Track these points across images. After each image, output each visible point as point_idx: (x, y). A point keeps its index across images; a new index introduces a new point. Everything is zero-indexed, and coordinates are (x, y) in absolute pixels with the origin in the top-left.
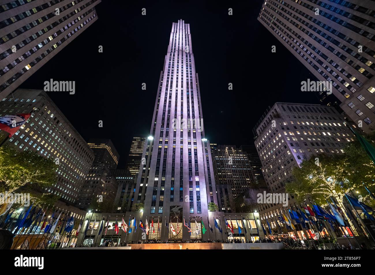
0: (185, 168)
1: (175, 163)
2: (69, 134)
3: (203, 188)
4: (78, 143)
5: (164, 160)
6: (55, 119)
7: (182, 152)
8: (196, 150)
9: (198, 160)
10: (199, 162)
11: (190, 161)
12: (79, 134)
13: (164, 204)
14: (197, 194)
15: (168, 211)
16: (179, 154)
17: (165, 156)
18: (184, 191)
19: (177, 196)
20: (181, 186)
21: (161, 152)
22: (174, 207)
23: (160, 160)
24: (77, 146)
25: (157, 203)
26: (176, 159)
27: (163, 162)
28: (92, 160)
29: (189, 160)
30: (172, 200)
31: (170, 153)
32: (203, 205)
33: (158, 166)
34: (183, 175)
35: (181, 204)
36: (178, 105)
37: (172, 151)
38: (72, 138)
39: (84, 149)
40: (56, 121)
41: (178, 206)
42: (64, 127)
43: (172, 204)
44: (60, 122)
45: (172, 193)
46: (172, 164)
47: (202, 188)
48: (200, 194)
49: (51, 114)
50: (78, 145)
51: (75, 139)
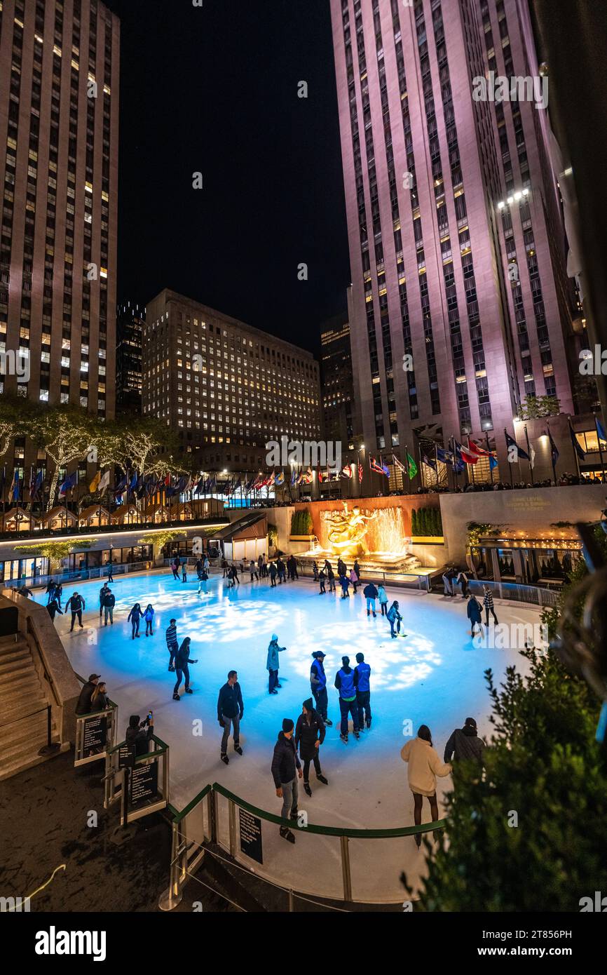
0: (438, 330)
1: (409, 328)
2: (247, 343)
3: (497, 367)
4: (273, 352)
5: (384, 329)
6: (211, 328)
7: (426, 285)
8: (467, 259)
9: (477, 290)
10: (480, 295)
11: (452, 304)
12: (267, 334)
13: (400, 427)
14: (478, 386)
15: (411, 439)
16: (419, 297)
17: (385, 319)
18: (440, 390)
19: (424, 405)
20: (433, 379)
21: (372, 312)
22: (423, 428)
23: (374, 333)
24: (274, 358)
25: (387, 429)
26: (411, 315)
27: (381, 335)
28: (315, 371)
29: (449, 301)
30: (415, 415)
31: (394, 304)
32: (496, 409)
33: (373, 350)
34: (433, 350)
35: (436, 419)
36: (392, 125)
37: (399, 296)
38: (257, 348)
39: (288, 357)
40: (215, 330)
41: (430, 426)
42: (232, 335)
43: (416, 424)
44: (221, 330)
45: (413, 400)
46: (404, 330)
47: (495, 367)
48: (487, 386)
49: (199, 323)
50: (274, 354)
51: (263, 348)
